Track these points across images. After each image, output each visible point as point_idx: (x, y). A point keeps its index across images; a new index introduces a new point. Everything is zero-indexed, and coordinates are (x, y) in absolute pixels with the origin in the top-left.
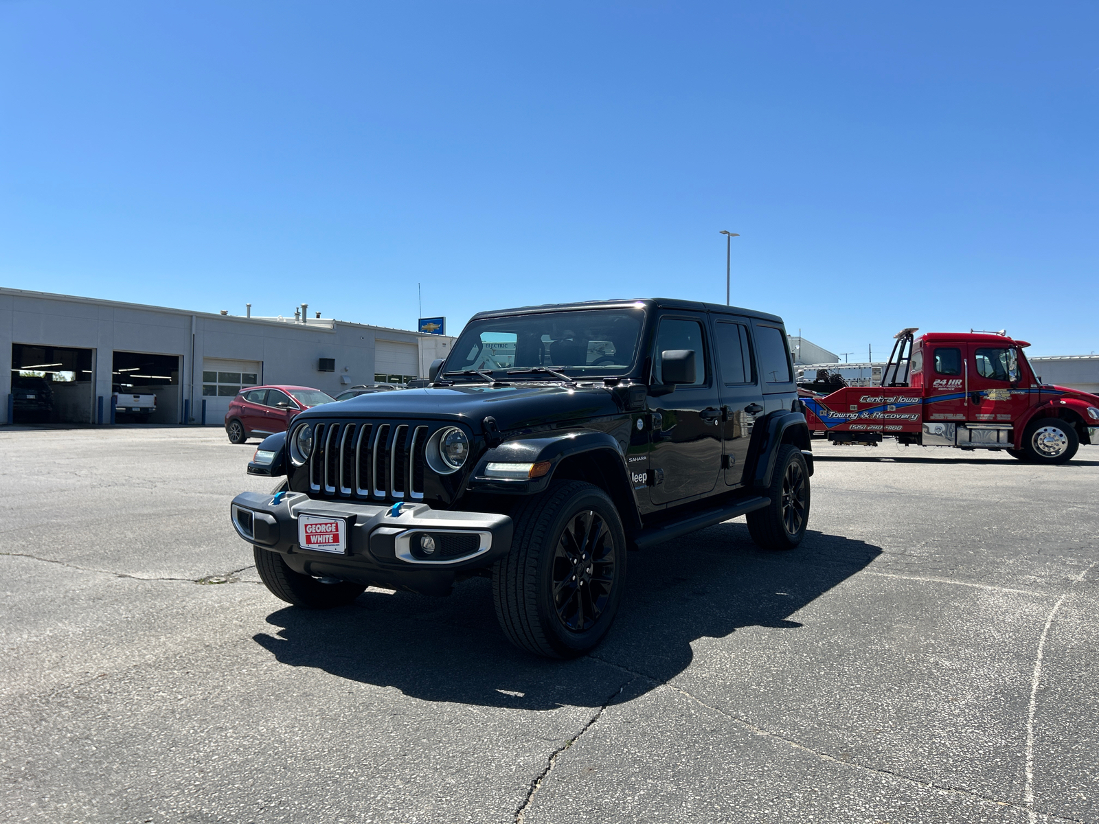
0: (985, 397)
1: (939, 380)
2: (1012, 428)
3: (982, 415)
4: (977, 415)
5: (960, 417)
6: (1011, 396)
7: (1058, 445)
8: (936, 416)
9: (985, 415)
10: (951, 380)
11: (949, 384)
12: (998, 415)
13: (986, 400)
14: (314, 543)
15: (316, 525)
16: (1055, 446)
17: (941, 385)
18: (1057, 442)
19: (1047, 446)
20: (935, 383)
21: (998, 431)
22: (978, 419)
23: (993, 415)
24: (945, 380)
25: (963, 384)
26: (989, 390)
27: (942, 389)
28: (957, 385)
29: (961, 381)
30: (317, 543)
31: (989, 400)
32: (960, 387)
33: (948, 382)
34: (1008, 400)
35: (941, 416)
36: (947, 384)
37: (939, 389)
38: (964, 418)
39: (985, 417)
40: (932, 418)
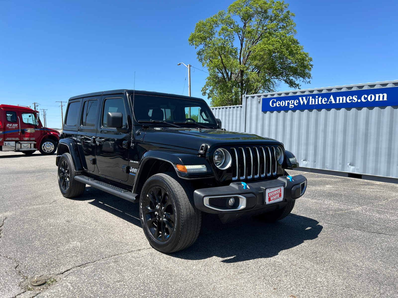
0: (26, 131)
1: (9, 124)
2: (36, 143)
3: (25, 138)
4: (23, 138)
5: (17, 139)
6: (35, 131)
7: (51, 148)
8: (8, 139)
9: (26, 138)
10: (13, 124)
11: (13, 126)
12: (31, 138)
13: (27, 132)
14: (272, 200)
15: (273, 192)
16: (50, 149)
17: (10, 126)
18: (51, 147)
19: (47, 149)
20: (7, 125)
21: (31, 144)
22: (24, 139)
23: (29, 138)
24: (11, 124)
25: (18, 126)
26: (28, 128)
27: (10, 128)
28: (16, 126)
29: (17, 125)
30: (273, 199)
31: (28, 132)
32: (17, 127)
33: (12, 125)
34: (34, 132)
35: (10, 139)
36: (12, 126)
37: (9, 128)
38: (19, 139)
39: (26, 139)
40: (6, 139)
